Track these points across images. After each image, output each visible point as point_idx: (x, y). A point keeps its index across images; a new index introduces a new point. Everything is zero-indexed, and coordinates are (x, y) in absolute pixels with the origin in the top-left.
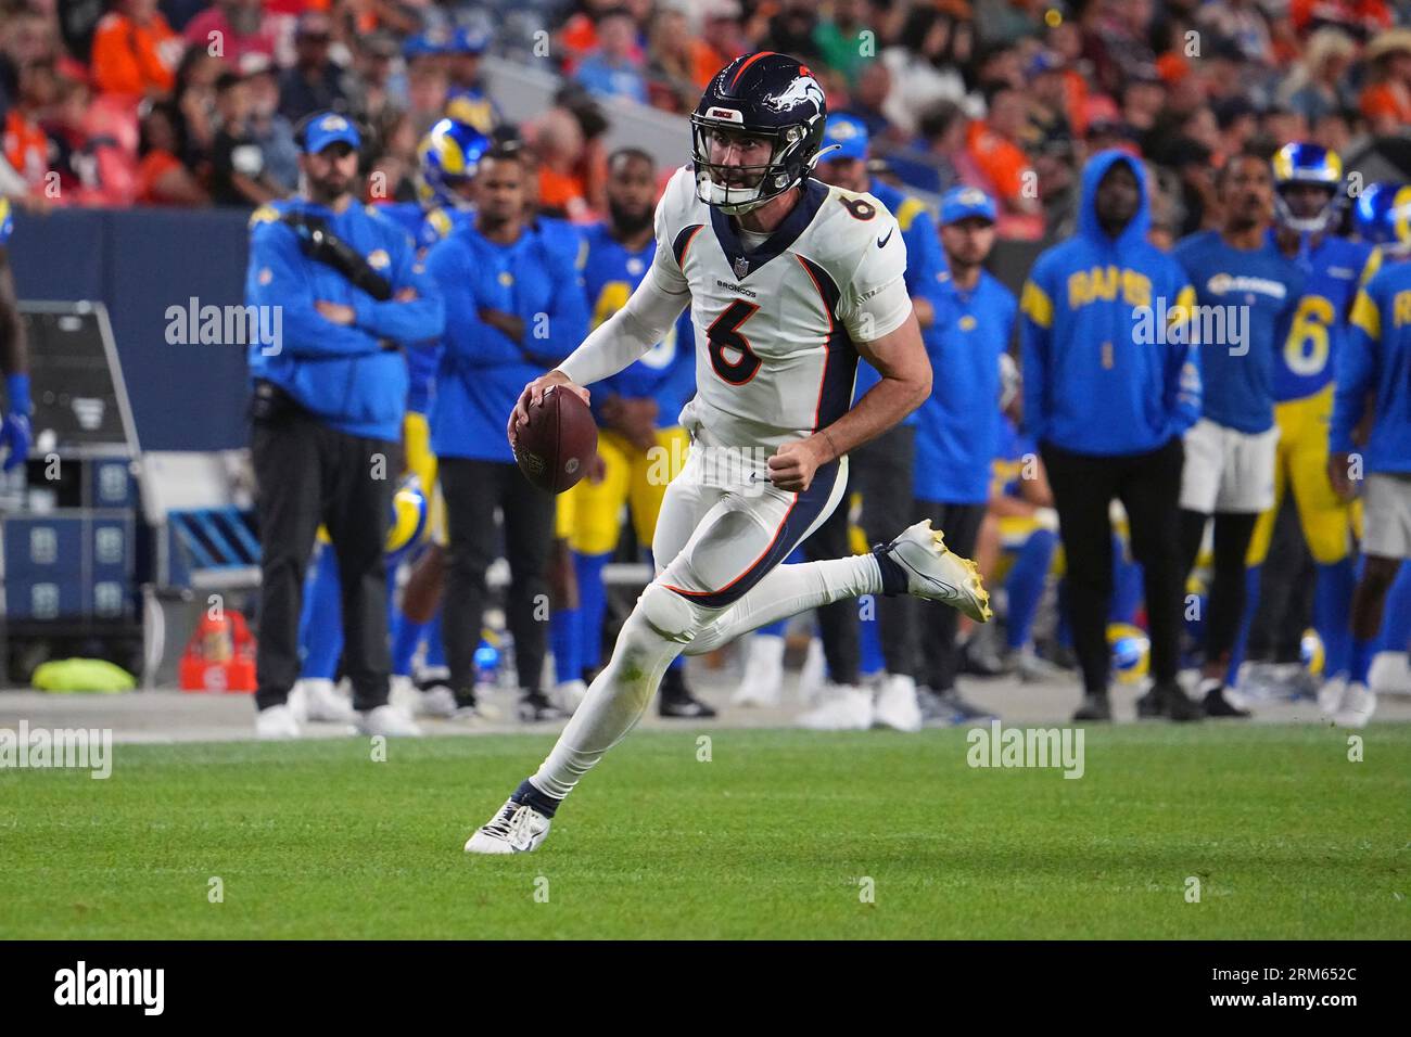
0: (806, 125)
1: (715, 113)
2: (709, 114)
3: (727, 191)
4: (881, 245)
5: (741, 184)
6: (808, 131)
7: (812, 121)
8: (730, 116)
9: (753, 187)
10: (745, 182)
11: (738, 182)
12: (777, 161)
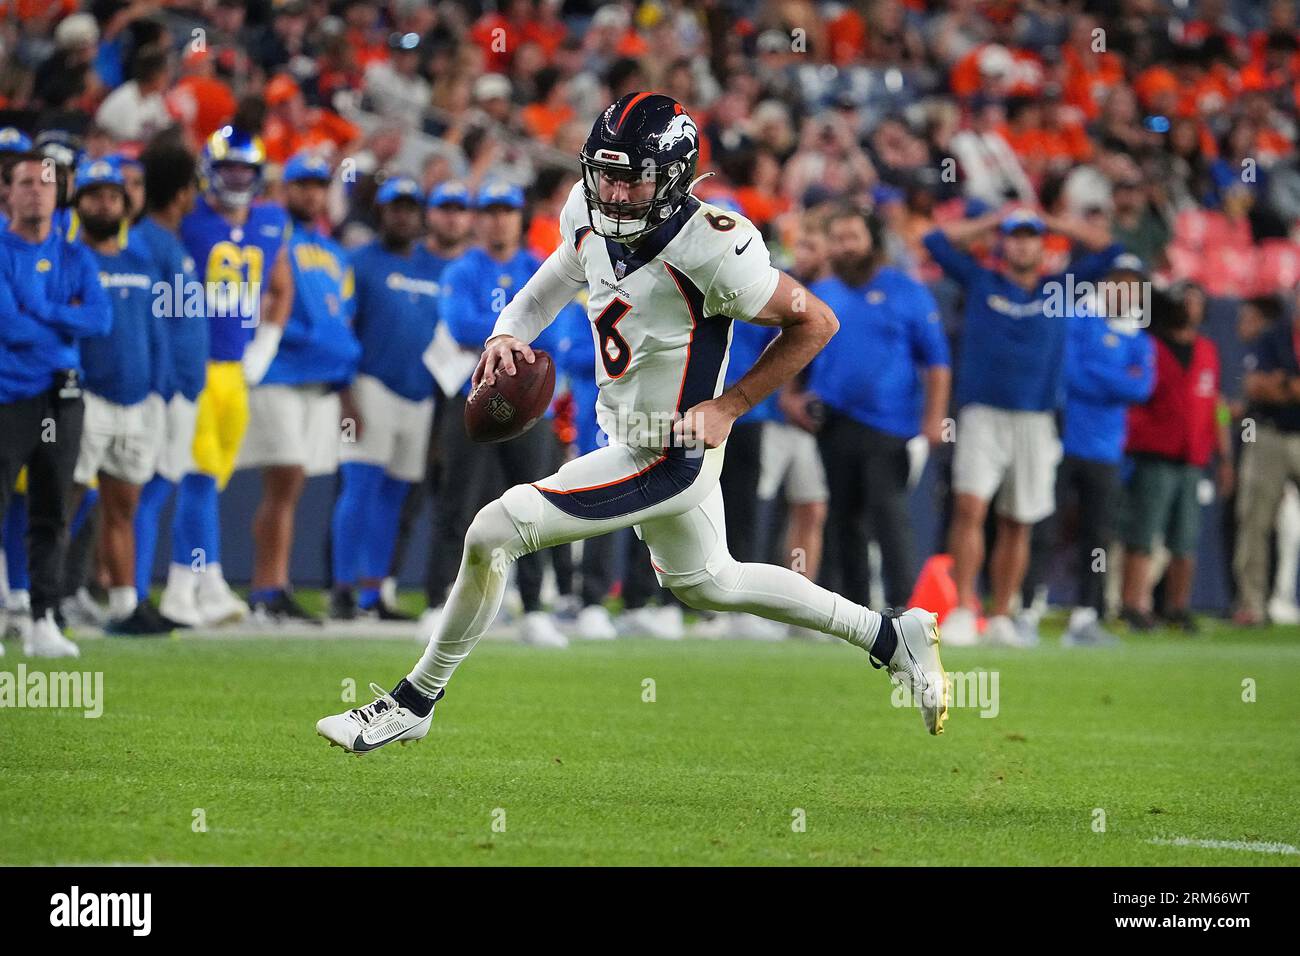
0: (684, 161)
1: (604, 155)
2: (598, 156)
3: (618, 223)
4: (739, 252)
5: (629, 217)
6: (687, 165)
7: (689, 156)
8: (617, 158)
9: (640, 218)
10: (634, 214)
11: (627, 214)
12: (660, 196)
